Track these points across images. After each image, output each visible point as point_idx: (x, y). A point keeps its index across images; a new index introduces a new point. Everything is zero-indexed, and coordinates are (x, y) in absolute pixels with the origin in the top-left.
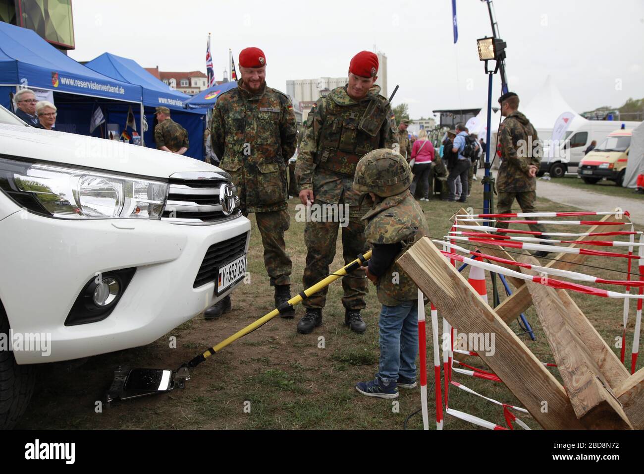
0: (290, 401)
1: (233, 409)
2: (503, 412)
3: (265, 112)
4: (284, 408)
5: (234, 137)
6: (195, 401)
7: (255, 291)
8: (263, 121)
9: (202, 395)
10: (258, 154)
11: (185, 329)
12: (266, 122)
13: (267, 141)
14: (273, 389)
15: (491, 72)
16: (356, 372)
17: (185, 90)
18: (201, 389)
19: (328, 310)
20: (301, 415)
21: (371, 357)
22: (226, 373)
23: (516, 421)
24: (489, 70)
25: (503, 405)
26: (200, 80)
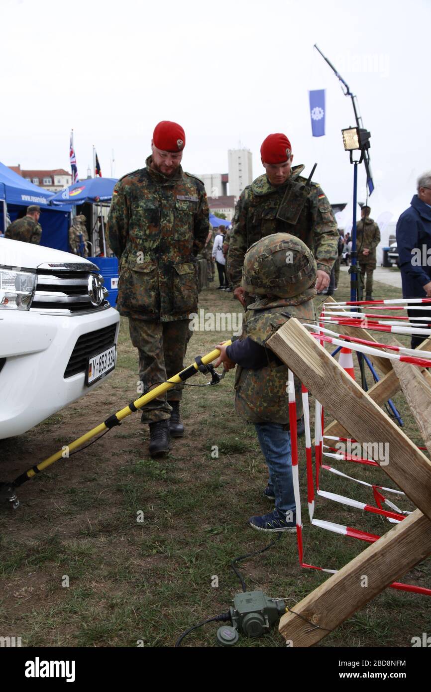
0: (163, 490)
1: (106, 499)
2: (373, 494)
3: (182, 201)
4: (157, 497)
5: (145, 231)
6: (67, 493)
7: (124, 384)
8: (181, 212)
9: (74, 487)
10: (175, 252)
11: (55, 424)
12: (185, 214)
13: (185, 237)
14: (146, 479)
15: (356, 162)
16: (228, 461)
17: (48, 188)
18: (73, 481)
19: (198, 402)
20: (174, 503)
21: (241, 446)
22: (97, 465)
23: (386, 502)
24: (353, 160)
25: (373, 487)
26: (63, 178)
